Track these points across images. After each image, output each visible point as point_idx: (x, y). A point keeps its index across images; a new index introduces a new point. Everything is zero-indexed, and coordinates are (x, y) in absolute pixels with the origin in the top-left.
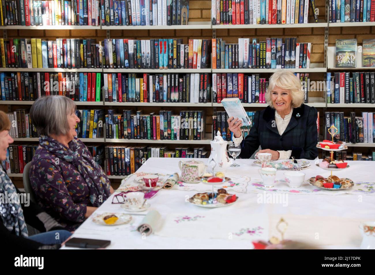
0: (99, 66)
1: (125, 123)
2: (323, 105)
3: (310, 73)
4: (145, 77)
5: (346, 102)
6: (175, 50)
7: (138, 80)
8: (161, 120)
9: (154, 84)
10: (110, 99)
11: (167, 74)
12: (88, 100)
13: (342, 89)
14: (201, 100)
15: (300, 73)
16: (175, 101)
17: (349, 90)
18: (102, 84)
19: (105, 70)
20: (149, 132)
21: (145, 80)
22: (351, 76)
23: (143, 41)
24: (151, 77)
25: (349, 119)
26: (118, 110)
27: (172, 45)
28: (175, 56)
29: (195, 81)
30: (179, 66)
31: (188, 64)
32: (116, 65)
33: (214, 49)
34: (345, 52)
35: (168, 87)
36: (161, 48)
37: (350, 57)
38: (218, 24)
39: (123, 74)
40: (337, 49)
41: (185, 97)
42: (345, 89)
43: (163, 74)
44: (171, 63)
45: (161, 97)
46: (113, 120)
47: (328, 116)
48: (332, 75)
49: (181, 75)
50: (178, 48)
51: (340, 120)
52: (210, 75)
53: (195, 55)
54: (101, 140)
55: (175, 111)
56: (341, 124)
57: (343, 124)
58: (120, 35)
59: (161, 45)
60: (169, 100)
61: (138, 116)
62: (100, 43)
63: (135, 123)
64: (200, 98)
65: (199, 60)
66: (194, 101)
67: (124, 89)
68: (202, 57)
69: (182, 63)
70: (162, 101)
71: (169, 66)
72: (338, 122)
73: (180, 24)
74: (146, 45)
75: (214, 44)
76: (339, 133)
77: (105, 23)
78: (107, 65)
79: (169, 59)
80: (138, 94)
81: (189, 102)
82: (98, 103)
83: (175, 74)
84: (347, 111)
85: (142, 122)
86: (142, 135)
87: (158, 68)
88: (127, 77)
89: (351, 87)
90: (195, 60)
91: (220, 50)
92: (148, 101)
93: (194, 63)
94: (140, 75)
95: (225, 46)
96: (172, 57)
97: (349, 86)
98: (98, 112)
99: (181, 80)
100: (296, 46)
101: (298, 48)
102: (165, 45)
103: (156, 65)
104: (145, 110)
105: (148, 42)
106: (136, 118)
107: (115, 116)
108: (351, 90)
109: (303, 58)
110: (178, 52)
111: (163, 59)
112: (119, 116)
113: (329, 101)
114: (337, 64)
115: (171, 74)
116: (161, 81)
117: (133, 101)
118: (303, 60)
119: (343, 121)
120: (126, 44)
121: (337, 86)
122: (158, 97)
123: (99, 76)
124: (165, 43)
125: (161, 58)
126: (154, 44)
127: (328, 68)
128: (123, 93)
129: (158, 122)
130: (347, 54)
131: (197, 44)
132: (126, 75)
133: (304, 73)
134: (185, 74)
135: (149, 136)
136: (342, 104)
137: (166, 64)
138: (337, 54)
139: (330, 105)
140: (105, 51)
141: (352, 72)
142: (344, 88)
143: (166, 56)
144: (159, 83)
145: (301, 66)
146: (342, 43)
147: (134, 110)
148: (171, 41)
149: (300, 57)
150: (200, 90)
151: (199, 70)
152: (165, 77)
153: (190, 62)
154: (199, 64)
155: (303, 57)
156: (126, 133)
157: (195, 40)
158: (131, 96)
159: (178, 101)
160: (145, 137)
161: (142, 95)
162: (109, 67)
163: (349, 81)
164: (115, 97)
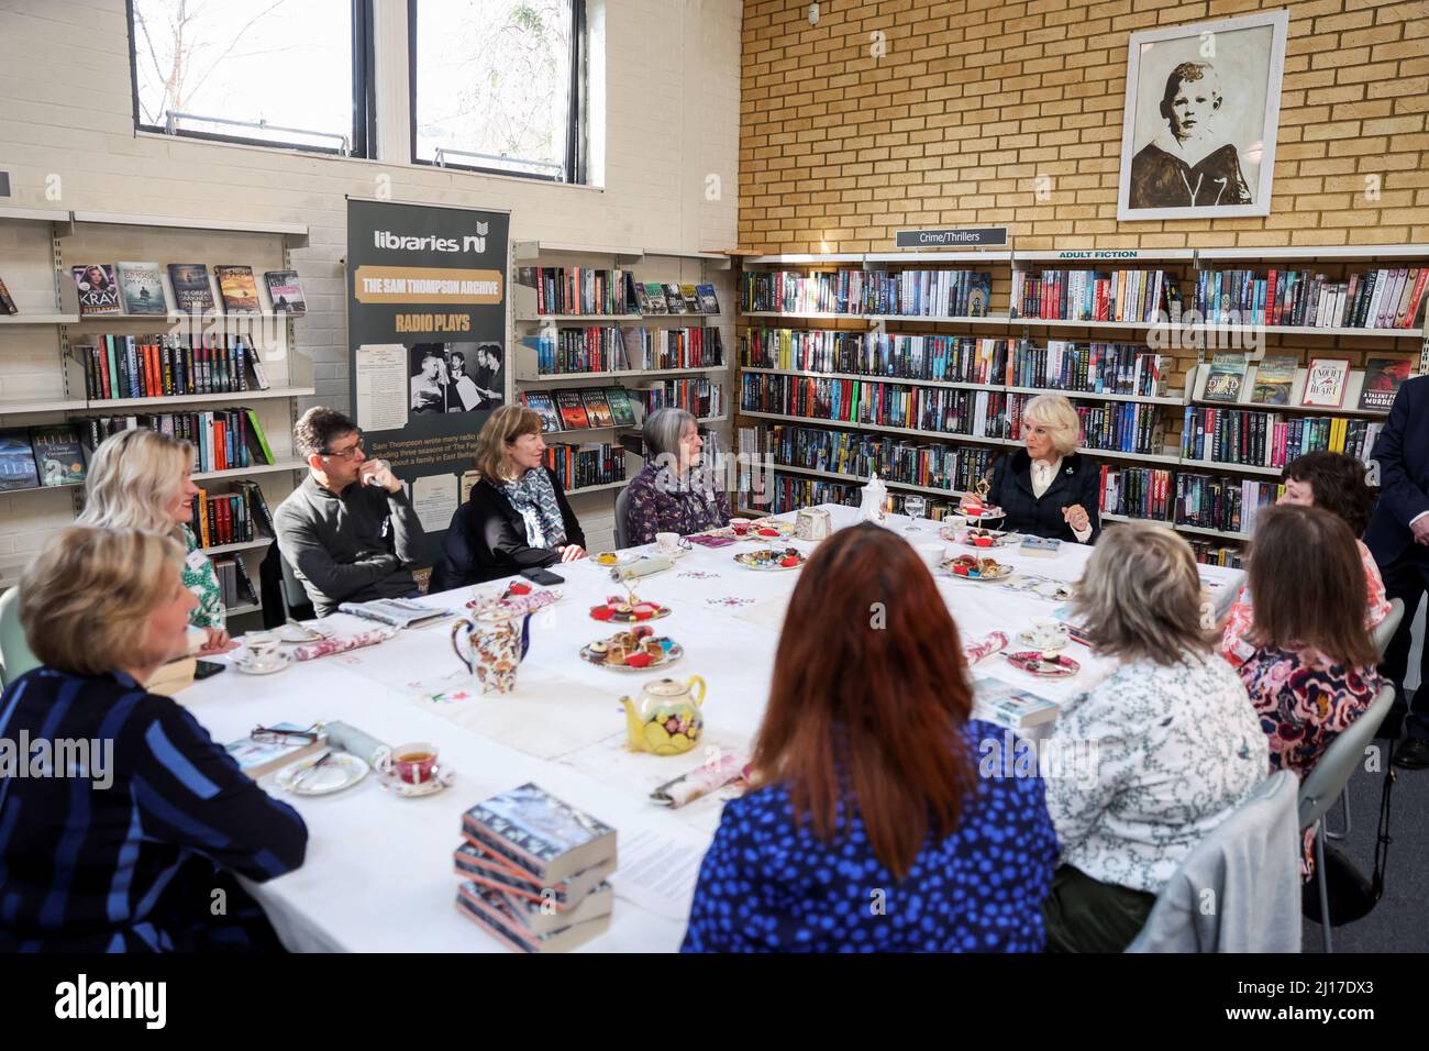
0: (855, 370)
1: (884, 456)
2: (1174, 460)
3: (1156, 405)
4: (914, 391)
5: (1214, 459)
6: (956, 353)
7: (904, 395)
8: (931, 457)
9: (925, 402)
10: (867, 420)
11: (944, 389)
12: (841, 418)
13: (1209, 438)
14: (989, 433)
15: (1141, 404)
16: (951, 431)
17: (1221, 440)
18: (859, 399)
19: (864, 378)
20: (914, 473)
21: (914, 396)
22: (1225, 415)
23: (914, 338)
24: (921, 392)
25: (1217, 488)
26: (878, 436)
27: (953, 346)
28: (955, 363)
29: (982, 402)
30: (959, 378)
31: (973, 377)
32: (878, 371)
33: (1010, 355)
34: (1223, 374)
35: (944, 409)
36: (937, 349)
37: (1230, 383)
38: (1020, 317)
39: (886, 384)
40: (1213, 368)
41: (966, 426)
42: (1214, 436)
43: (939, 388)
44: (948, 373)
45: (933, 424)
46: (870, 450)
47: (1181, 479)
48: (1195, 410)
49: (963, 392)
50: (961, 351)
51: (1201, 490)
52: (1004, 394)
53: (983, 363)
54: (852, 478)
55: (953, 445)
56: (1202, 495)
57: (1205, 496)
58: (898, 328)
59: (937, 345)
60: (944, 428)
61: (901, 448)
62: (860, 338)
63: (897, 459)
64: (987, 430)
65: (990, 370)
66: (979, 434)
67: (886, 407)
68: (994, 367)
69: (964, 374)
70: (934, 429)
71: (947, 378)
72: (1197, 491)
73: (966, 315)
74: (917, 344)
75: (1011, 348)
76: (1197, 510)
77: (868, 311)
78: (866, 371)
79: (947, 367)
80: (903, 416)
81: (972, 434)
82: (852, 424)
83: (954, 389)
84: (1216, 475)
85: (905, 457)
86: (904, 477)
87: (931, 379)
88: (891, 389)
89: (1224, 435)
90: (982, 370)
91: (1020, 357)
92: (916, 428)
93: (982, 375)
94: (908, 388)
95: (1028, 351)
96: (951, 364)
97: (1221, 434)
98: (852, 438)
99: (962, 400)
100: (1135, 358)
101: (1139, 362)
102: (943, 345)
103: (928, 375)
104: (915, 441)
105: (921, 339)
106: (899, 449)
107: (872, 444)
108: (1224, 440)
109: (1145, 379)
110: (960, 358)
111: (939, 366)
112: (876, 446)
113: (1185, 454)
114: (1206, 395)
115: (949, 389)
116: (935, 399)
117: (896, 426)
118: (1146, 382)
119: (1207, 491)
120: (892, 341)
121: (1200, 431)
122: (929, 425)
123: (856, 384)
124: (943, 342)
125: (935, 365)
126: (928, 344)
127: (1194, 398)
128: (884, 412)
129: (926, 459)
130: (1227, 379)
131: (987, 347)
132: (889, 386)
133: (1147, 404)
134: (968, 391)
135: (913, 479)
136: (1207, 462)
137: (942, 374)
138: (1210, 377)
139: (1186, 462)
140: (865, 349)
141: (1228, 408)
142: (1211, 435)
143: (943, 361)
144: (931, 401)
145: (1142, 392)
146: (1222, 358)
147: (897, 438)
148: (951, 339)
149: (1141, 377)
150: (987, 418)
151: (988, 386)
152: (941, 393)
153: (976, 373)
154: (988, 378)
155: (1146, 377)
156: (883, 471)
157: (984, 340)
158: (895, 417)
159: (956, 432)
160: (908, 480)
161: (908, 417)
162: (868, 374)
163: (1221, 423)
164: (874, 418)
